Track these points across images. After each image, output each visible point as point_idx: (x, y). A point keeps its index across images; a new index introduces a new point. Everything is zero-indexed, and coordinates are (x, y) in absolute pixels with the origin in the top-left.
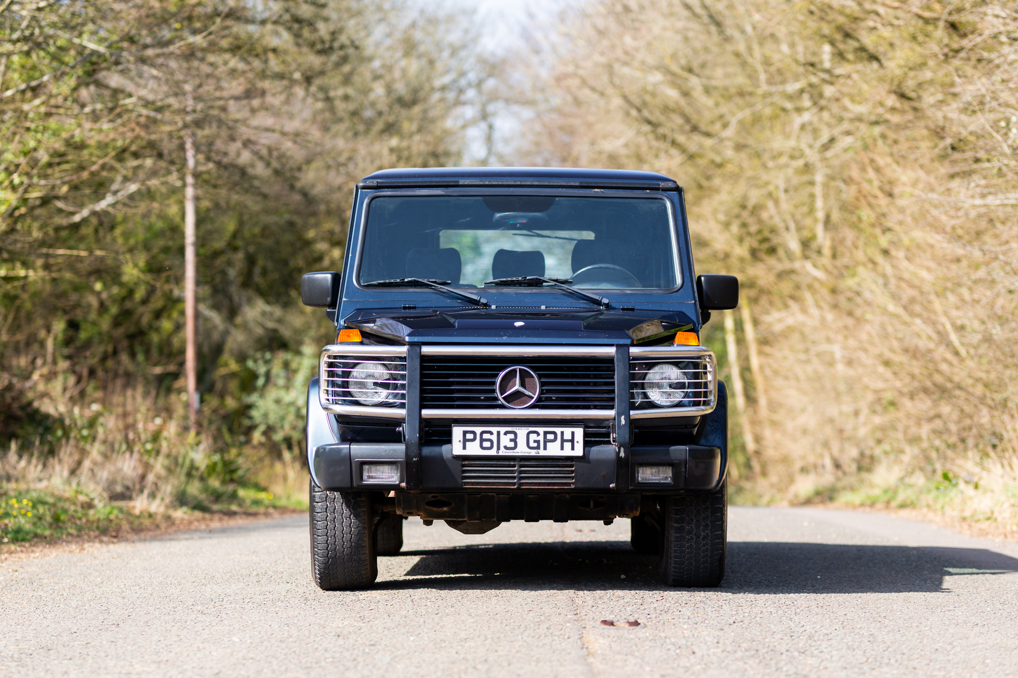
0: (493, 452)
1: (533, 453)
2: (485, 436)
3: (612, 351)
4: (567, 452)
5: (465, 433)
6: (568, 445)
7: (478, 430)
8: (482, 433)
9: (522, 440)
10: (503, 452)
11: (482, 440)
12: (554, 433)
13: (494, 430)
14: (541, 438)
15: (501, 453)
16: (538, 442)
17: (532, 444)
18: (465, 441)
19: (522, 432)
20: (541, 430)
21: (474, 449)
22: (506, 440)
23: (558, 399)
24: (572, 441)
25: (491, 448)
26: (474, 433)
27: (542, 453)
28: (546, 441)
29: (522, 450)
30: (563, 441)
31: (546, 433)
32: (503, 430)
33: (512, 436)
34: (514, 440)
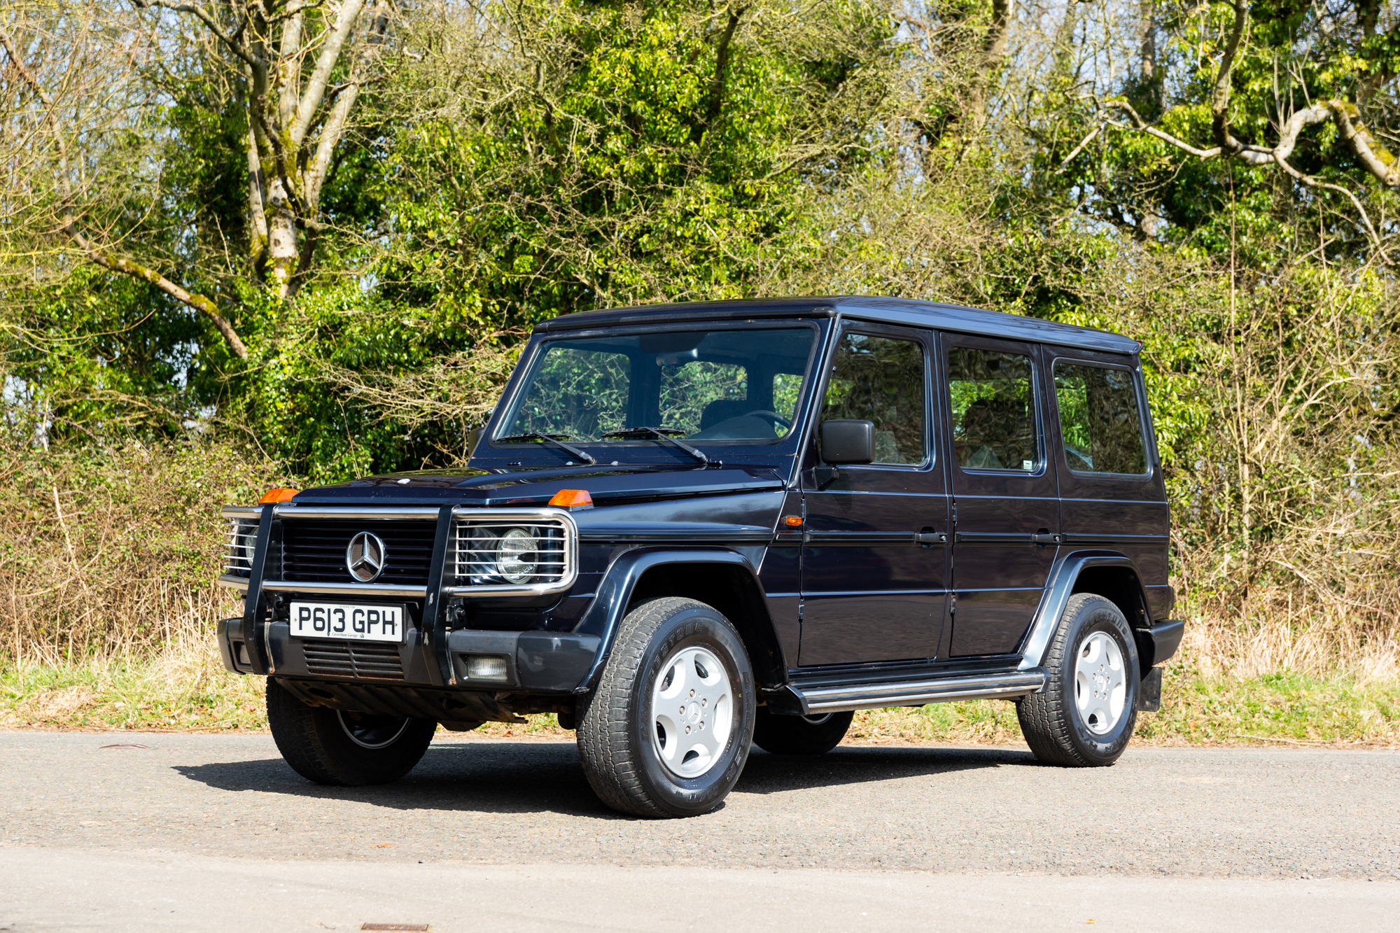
0: (323, 634)
1: (358, 636)
2: (319, 614)
3: (433, 513)
4: (388, 637)
5: (301, 609)
6: (389, 627)
7: (312, 606)
8: (317, 610)
9: (349, 620)
10: (334, 635)
11: (316, 619)
12: (376, 612)
13: (325, 606)
14: (365, 619)
15: (331, 636)
16: (362, 623)
17: (359, 626)
18: (302, 619)
19: (349, 609)
20: (365, 609)
21: (308, 630)
22: (335, 622)
23: (406, 572)
24: (392, 623)
25: (322, 629)
26: (307, 609)
27: (367, 637)
28: (370, 622)
29: (349, 634)
30: (385, 623)
31: (370, 612)
32: (333, 607)
33: (340, 615)
34: (342, 620)
